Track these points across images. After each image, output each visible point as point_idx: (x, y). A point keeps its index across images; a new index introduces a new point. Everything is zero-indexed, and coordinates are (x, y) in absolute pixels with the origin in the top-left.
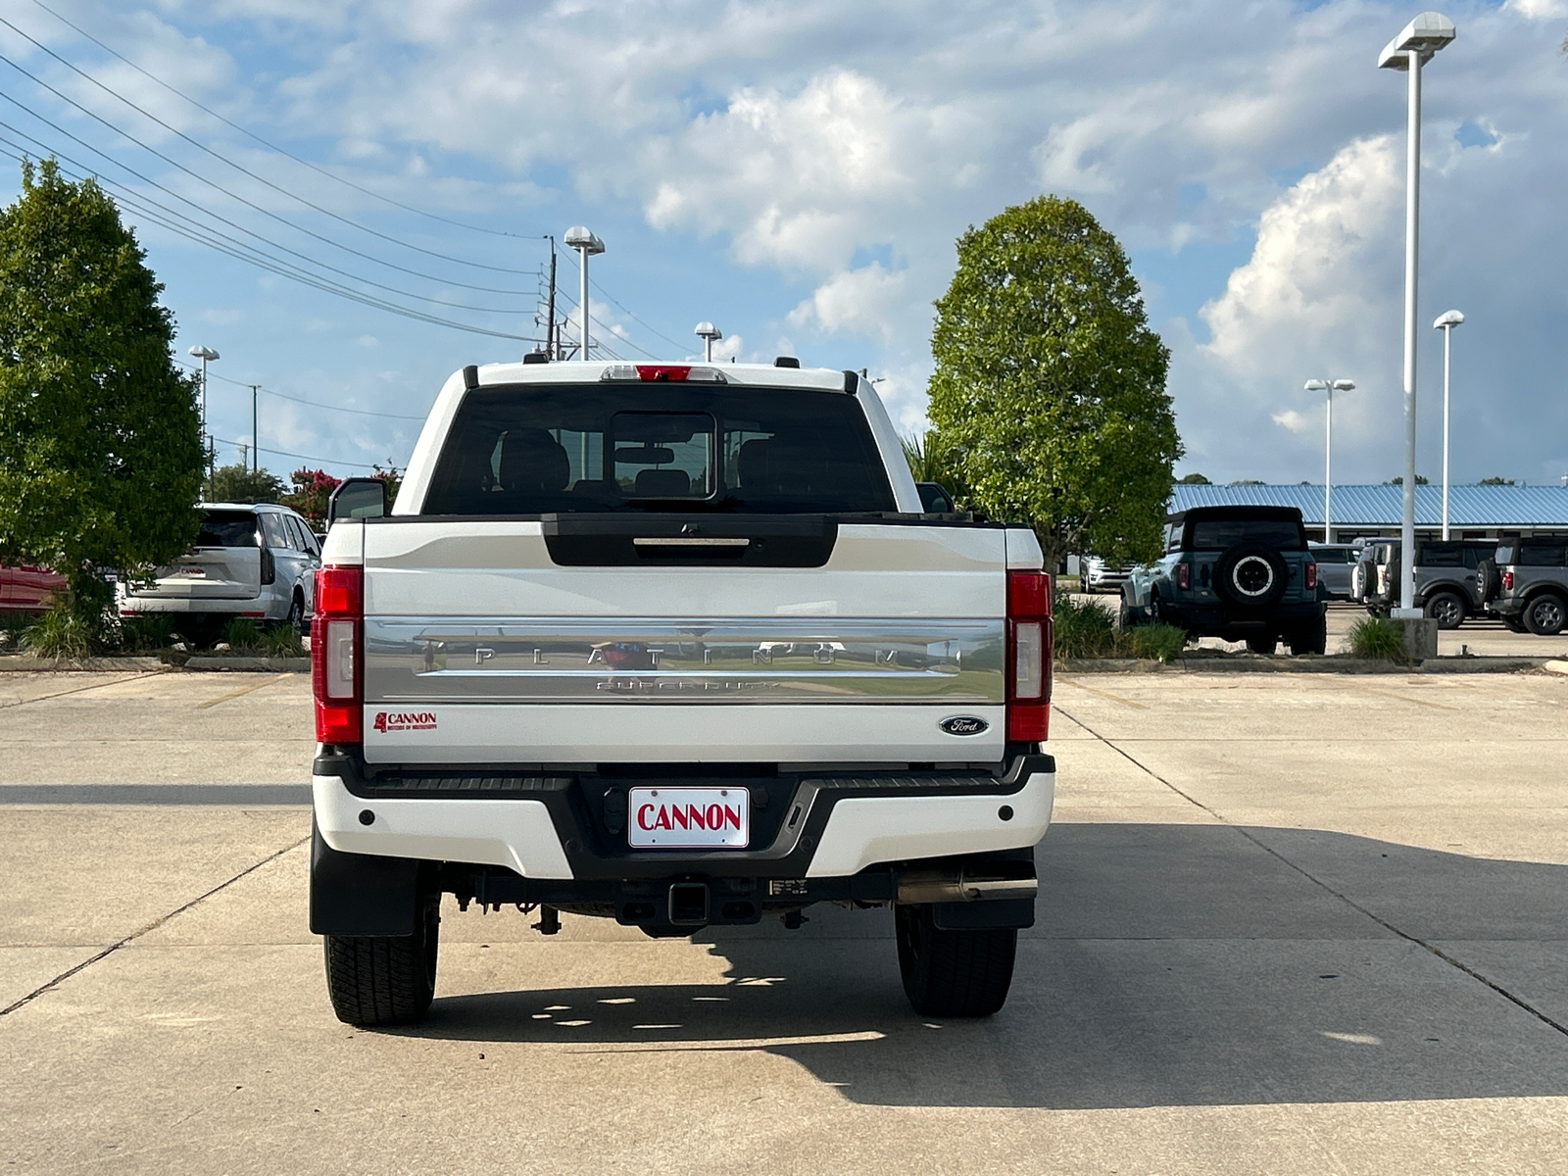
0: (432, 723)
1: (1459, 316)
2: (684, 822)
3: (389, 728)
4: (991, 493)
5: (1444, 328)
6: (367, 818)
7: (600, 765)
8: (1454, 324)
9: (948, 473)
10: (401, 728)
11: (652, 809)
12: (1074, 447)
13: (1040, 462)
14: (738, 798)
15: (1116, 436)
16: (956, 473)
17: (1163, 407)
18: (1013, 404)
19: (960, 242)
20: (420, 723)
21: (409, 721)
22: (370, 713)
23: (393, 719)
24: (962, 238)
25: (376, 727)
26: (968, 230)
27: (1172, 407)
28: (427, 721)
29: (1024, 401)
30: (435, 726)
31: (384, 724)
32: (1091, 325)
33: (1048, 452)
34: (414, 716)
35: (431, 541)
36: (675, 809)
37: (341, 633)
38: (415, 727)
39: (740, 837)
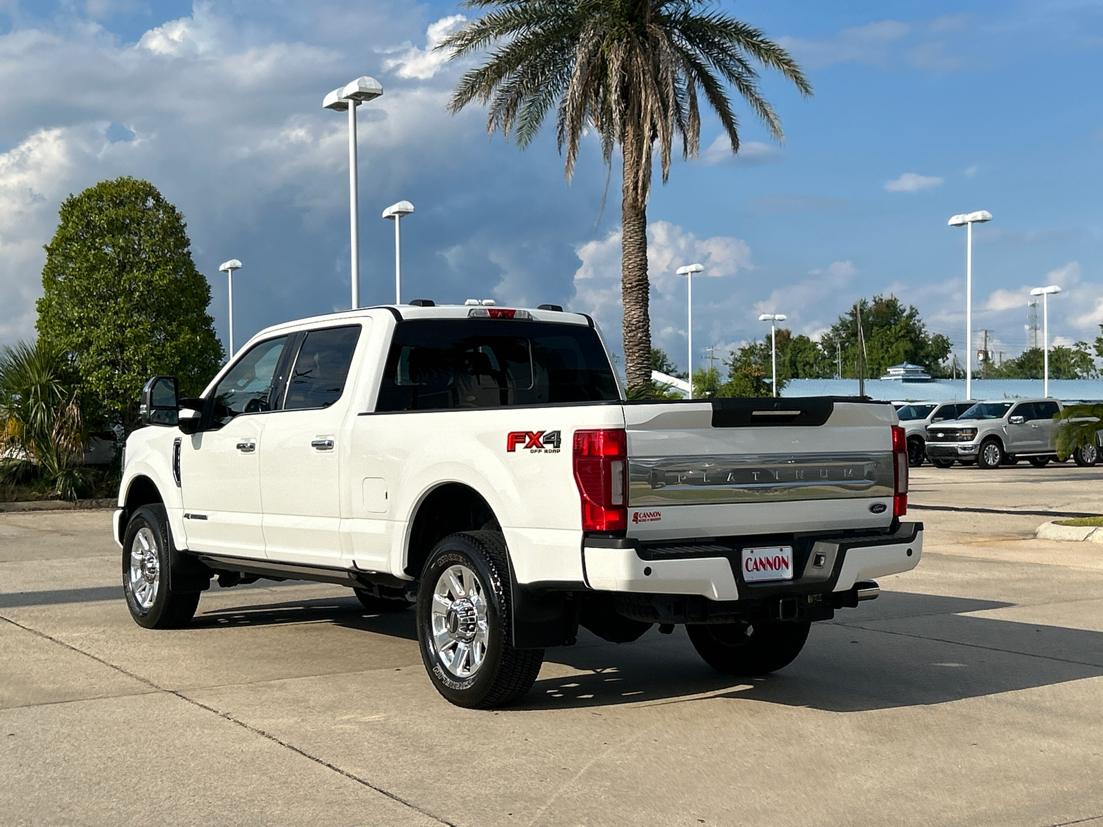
0: (659, 517)
1: (239, 264)
2: (764, 566)
3: (640, 521)
4: (102, 383)
5: (228, 271)
6: (648, 571)
7: (716, 538)
8: (233, 269)
9: (64, 368)
10: (645, 520)
11: (751, 560)
12: (161, 351)
13: (138, 361)
14: (787, 552)
15: (189, 343)
16: (70, 368)
17: (208, 325)
18: (115, 320)
19: (64, 205)
20: (654, 517)
21: (649, 516)
22: (631, 512)
23: (641, 516)
24: (66, 203)
25: (633, 521)
26: (69, 197)
27: (213, 325)
28: (656, 517)
29: (124, 319)
30: (660, 519)
31: (637, 518)
32: (168, 268)
33: (144, 354)
34: (650, 513)
35: (657, 415)
36: (760, 559)
37: (617, 467)
38: (651, 520)
39: (788, 573)
